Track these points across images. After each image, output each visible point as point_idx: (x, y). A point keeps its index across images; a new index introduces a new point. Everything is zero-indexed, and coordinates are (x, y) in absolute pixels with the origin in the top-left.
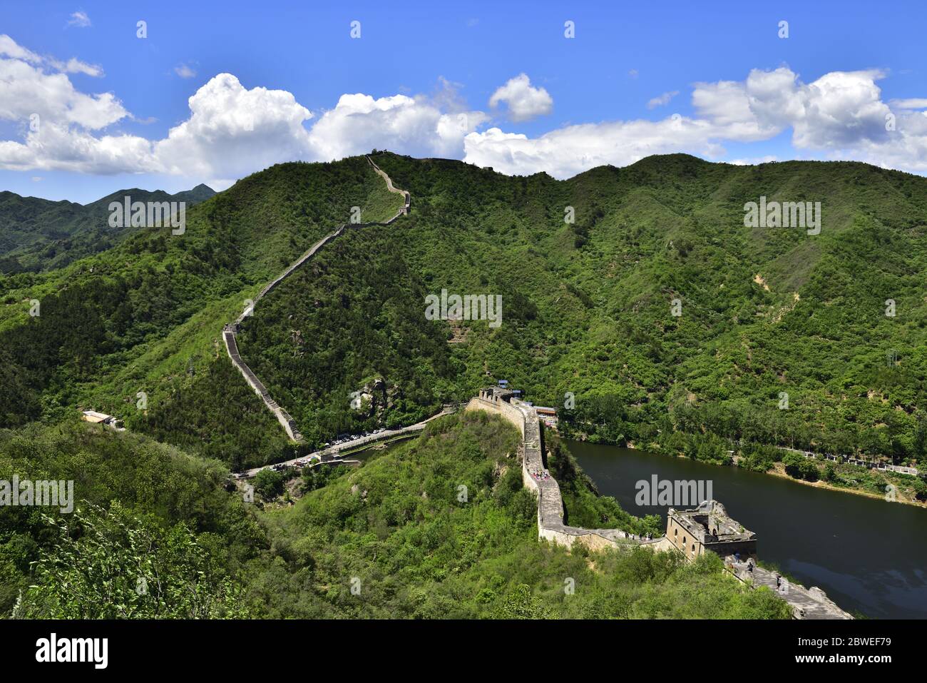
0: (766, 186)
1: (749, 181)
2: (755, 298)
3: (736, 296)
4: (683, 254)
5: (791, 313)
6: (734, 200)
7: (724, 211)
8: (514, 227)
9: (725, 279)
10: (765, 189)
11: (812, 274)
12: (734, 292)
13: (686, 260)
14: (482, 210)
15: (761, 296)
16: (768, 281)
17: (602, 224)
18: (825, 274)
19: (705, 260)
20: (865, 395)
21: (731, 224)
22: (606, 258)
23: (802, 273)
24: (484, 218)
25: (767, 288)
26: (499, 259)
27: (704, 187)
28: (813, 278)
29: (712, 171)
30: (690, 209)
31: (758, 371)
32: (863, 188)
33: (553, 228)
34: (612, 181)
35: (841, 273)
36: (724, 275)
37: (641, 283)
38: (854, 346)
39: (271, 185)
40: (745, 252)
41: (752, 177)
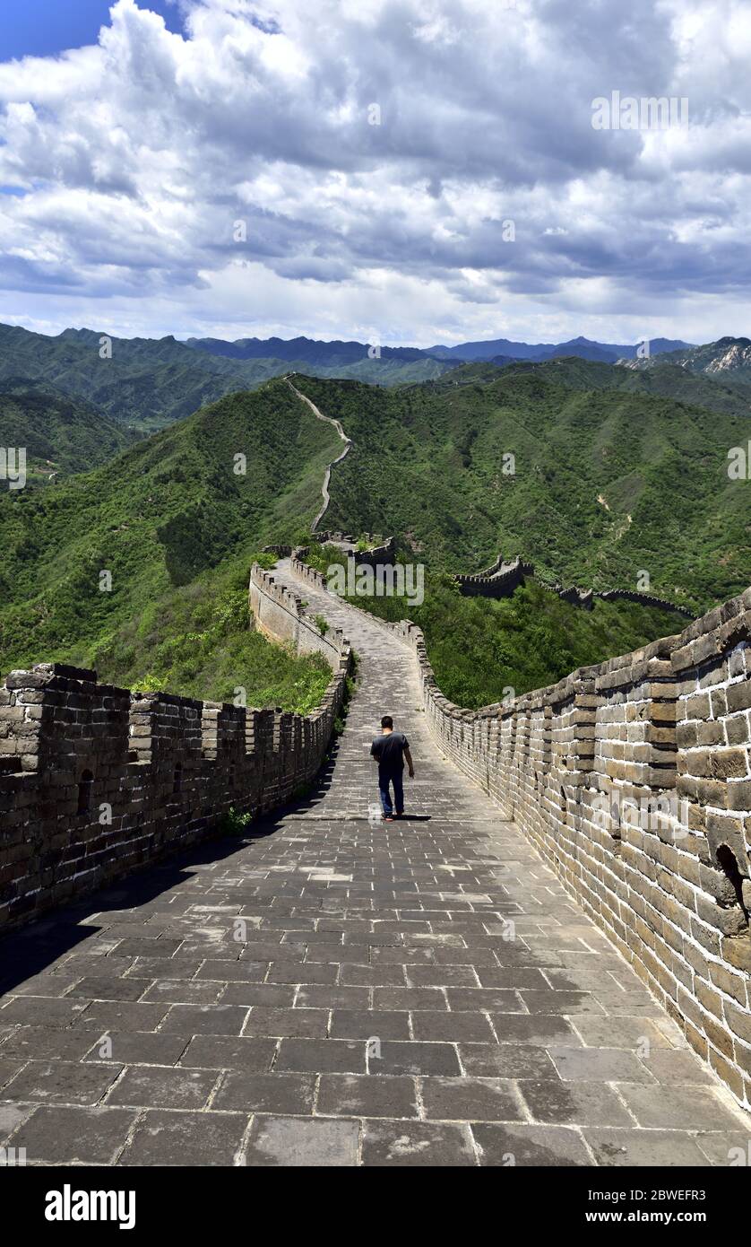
0: (598, 412)
1: (586, 407)
2: (600, 515)
3: (589, 514)
4: (549, 479)
5: (627, 532)
6: (575, 425)
7: (569, 436)
8: (411, 445)
9: (579, 500)
10: (598, 415)
11: (638, 503)
12: (588, 511)
13: (551, 483)
14: (381, 428)
15: (604, 515)
16: (608, 503)
17: (478, 442)
18: (647, 503)
19: (565, 484)
20: (673, 590)
21: (575, 448)
22: (489, 477)
23: (631, 499)
24: (384, 436)
25: (607, 507)
26: (421, 483)
27: (550, 407)
28: (639, 505)
29: (554, 393)
30: (542, 430)
31: (614, 574)
32: (670, 421)
33: (437, 443)
34: (479, 401)
35: (657, 501)
36: (578, 497)
37: (524, 503)
38: (665, 556)
39: (231, 416)
40: (588, 476)
41: (588, 403)
